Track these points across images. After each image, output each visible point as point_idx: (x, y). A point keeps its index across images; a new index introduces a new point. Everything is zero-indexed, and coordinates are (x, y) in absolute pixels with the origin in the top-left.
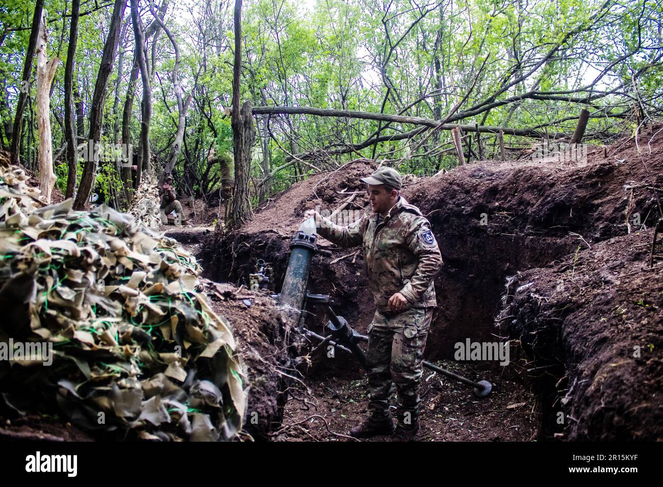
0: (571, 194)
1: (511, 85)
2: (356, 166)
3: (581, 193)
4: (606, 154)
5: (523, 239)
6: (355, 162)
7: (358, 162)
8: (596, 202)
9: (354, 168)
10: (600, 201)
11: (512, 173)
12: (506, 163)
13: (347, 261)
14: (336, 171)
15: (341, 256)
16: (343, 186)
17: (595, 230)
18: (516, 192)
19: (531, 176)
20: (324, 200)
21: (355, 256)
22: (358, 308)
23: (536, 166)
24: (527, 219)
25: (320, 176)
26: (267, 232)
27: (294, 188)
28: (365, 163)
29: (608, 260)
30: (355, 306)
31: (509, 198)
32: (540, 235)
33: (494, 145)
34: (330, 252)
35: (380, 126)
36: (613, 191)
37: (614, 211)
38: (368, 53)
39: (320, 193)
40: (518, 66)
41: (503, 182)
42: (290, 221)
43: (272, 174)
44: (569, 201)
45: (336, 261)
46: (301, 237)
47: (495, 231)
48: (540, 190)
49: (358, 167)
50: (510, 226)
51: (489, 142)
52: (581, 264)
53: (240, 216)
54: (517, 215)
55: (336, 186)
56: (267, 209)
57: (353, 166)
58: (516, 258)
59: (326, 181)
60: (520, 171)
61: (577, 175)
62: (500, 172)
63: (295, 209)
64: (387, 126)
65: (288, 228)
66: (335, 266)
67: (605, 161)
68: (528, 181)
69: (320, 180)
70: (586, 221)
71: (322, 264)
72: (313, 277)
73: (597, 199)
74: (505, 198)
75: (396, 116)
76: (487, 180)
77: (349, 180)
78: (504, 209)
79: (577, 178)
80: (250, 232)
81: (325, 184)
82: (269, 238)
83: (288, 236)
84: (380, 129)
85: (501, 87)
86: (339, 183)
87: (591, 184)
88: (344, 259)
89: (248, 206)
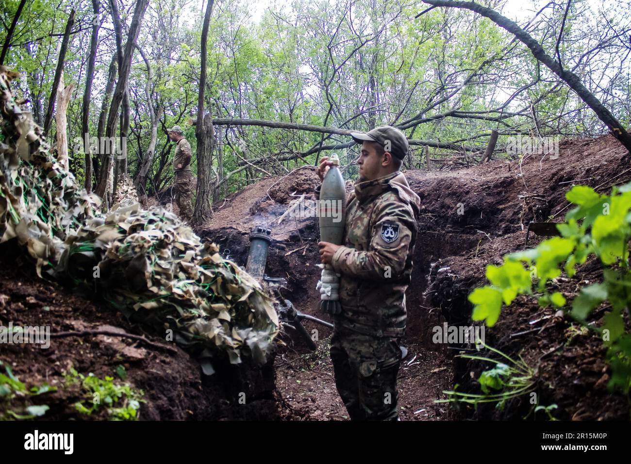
0: (481, 200)
1: (435, 105)
2: (303, 173)
3: (490, 200)
4: (509, 168)
5: (444, 235)
6: (302, 168)
7: (305, 168)
8: (501, 207)
9: (302, 174)
10: (503, 206)
11: (436, 181)
12: (431, 174)
13: (299, 254)
14: (286, 176)
15: (293, 250)
16: (293, 189)
17: (499, 229)
18: (439, 197)
19: (451, 185)
20: (276, 201)
21: (305, 250)
22: (307, 293)
23: (455, 176)
24: (447, 220)
25: (271, 180)
26: (227, 229)
27: (247, 190)
28: (311, 170)
29: (501, 250)
30: (305, 291)
31: (433, 203)
32: (458, 232)
33: (421, 155)
34: (285, 246)
35: (323, 137)
36: (514, 198)
37: (513, 215)
38: (312, 71)
39: (273, 195)
40: (442, 88)
41: (428, 189)
42: (247, 219)
43: (227, 177)
44: (481, 206)
45: (289, 253)
46: (259, 231)
47: (422, 229)
48: (458, 196)
49: (305, 173)
50: (434, 225)
51: (416, 153)
52: (483, 253)
53: (202, 214)
54: (439, 216)
55: (287, 189)
56: (224, 207)
57: (301, 172)
58: (438, 251)
59: (278, 184)
60: (442, 180)
61: (487, 185)
62: (426, 180)
63: (250, 209)
64: (329, 137)
65: (246, 225)
66: (288, 257)
67: (508, 175)
68: (448, 188)
69: (271, 184)
70: (493, 222)
71: (277, 256)
72: (270, 267)
73: (501, 205)
74: (430, 202)
75: (337, 129)
76: (416, 187)
77: (298, 184)
78: (429, 212)
79: (487, 188)
80: (212, 229)
81: (277, 188)
82: (229, 234)
83: (247, 232)
84: (323, 140)
85: (428, 105)
86: (289, 187)
87: (497, 193)
88: (296, 252)
89: (209, 206)
